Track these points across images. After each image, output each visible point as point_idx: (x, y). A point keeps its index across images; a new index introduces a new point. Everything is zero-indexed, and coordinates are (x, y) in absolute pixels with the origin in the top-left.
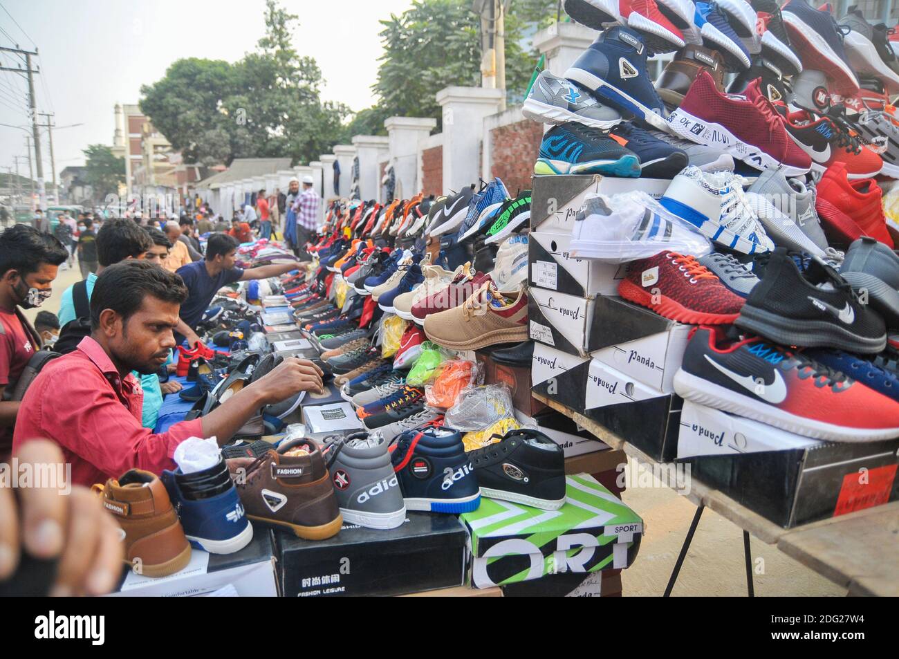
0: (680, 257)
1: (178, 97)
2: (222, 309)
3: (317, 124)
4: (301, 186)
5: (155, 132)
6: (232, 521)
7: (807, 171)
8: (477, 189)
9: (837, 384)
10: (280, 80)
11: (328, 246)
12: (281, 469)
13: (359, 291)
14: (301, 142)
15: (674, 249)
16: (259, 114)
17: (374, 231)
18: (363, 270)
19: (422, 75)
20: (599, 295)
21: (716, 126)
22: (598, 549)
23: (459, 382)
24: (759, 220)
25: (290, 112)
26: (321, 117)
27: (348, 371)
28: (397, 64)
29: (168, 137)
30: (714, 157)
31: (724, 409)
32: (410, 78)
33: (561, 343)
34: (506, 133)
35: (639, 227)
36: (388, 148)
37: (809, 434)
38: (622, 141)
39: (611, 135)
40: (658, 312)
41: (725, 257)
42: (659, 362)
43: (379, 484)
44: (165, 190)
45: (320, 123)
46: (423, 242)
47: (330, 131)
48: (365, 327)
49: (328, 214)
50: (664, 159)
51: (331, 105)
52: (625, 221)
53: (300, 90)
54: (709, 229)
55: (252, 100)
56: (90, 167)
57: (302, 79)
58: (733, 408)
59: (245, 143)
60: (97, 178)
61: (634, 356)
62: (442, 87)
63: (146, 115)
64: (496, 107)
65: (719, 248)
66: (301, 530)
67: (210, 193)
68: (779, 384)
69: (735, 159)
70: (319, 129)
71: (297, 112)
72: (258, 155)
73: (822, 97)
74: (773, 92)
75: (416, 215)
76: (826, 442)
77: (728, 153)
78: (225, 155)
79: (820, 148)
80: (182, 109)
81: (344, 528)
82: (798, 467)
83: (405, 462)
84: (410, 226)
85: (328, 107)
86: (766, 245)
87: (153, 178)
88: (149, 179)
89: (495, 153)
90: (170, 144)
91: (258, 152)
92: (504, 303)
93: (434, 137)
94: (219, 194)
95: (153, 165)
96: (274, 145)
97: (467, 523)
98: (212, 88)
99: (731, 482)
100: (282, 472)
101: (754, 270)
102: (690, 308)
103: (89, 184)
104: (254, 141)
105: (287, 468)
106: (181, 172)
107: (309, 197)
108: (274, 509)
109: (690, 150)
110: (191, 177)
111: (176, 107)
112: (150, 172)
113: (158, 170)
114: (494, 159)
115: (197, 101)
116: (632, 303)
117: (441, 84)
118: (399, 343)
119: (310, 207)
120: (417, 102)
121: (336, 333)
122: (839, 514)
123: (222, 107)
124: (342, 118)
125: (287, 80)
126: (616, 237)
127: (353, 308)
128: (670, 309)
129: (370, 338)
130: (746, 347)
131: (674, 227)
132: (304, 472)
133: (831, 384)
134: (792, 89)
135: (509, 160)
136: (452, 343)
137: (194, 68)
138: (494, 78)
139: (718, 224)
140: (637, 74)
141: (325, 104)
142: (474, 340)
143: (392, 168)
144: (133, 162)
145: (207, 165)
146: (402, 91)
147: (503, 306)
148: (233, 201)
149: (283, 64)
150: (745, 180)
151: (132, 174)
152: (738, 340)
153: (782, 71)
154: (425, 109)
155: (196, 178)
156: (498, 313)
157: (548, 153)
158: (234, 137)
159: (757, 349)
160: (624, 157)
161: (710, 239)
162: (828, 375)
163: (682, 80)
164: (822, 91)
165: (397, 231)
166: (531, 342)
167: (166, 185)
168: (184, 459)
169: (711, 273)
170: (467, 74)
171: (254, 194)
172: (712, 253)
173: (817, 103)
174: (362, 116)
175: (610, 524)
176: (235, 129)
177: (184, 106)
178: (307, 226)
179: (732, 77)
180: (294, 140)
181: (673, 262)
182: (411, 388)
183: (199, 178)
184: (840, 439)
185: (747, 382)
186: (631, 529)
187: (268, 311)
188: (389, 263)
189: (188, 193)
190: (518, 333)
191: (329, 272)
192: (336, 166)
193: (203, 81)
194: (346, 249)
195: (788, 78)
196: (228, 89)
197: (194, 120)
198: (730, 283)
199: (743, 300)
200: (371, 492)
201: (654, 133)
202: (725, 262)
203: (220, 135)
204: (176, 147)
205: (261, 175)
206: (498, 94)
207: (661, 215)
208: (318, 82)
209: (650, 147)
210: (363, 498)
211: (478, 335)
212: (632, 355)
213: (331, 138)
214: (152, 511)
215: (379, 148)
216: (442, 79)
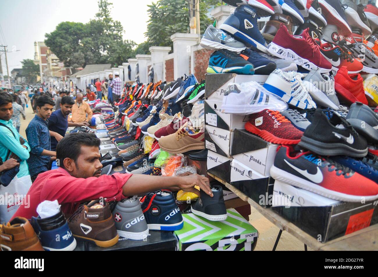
0: (273, 112)
1: (61, 38)
2: (78, 131)
3: (121, 50)
4: (114, 76)
5: (52, 53)
6: (65, 240)
7: (330, 70)
8: (184, 79)
9: (347, 174)
10: (105, 31)
11: (123, 103)
12: (89, 214)
13: (134, 124)
14: (115, 57)
15: (270, 108)
16: (97, 46)
17: (142, 97)
18: (136, 115)
19: (166, 28)
20: (236, 129)
21: (289, 50)
22: (238, 245)
23: (176, 165)
24: (309, 93)
25: (110, 44)
26: (123, 47)
27: (129, 160)
28: (155, 24)
29: (58, 56)
30: (288, 65)
31: (294, 185)
32: (160, 30)
33: (219, 151)
34: (200, 53)
35: (253, 98)
36: (151, 60)
37: (334, 198)
38: (246, 58)
39: (241, 55)
40: (263, 138)
41: (294, 111)
42: (263, 162)
43: (135, 219)
44: (57, 78)
45: (123, 49)
46: (161, 102)
47: (127, 53)
48: (138, 140)
49: (124, 89)
50: (265, 66)
51: (128, 41)
52: (246, 96)
53: (114, 35)
54: (286, 98)
55: (93, 40)
56: (24, 69)
57: (115, 30)
58: (298, 185)
59: (91, 58)
60: (27, 74)
61: (252, 158)
62: (174, 33)
63: (48, 46)
64: (196, 42)
65: (291, 107)
66: (98, 243)
67: (76, 79)
68: (319, 173)
69: (297, 65)
70: (122, 52)
71: (113, 45)
72: (96, 63)
73: (335, 37)
74: (314, 34)
75: (158, 90)
76: (342, 202)
77: (294, 63)
78: (82, 63)
79: (335, 60)
80: (63, 44)
81: (120, 240)
82: (329, 214)
83: (148, 208)
84: (156, 95)
85: (126, 42)
86: (312, 105)
87: (52, 73)
88: (50, 74)
89: (196, 62)
90: (59, 59)
91: (96, 62)
92: (194, 132)
93: (171, 54)
94: (80, 80)
95: (51, 68)
96: (103, 59)
97: (177, 236)
98: (76, 34)
99: (298, 219)
100: (89, 216)
101: (307, 117)
102: (278, 137)
103: (24, 76)
104: (94, 57)
105: (92, 214)
106: (63, 71)
107: (117, 81)
108: (86, 233)
109: (277, 61)
110: (68, 73)
111: (61, 43)
112: (50, 70)
113: (54, 70)
114: (196, 64)
115: (70, 40)
116: (251, 133)
117: (174, 32)
118: (151, 147)
119: (117, 86)
120: (164, 40)
121: (125, 142)
122: (348, 234)
123: (80, 43)
124: (132, 47)
125: (109, 31)
126: (243, 103)
127: (133, 131)
128: (268, 137)
129: (139, 145)
130: (303, 156)
131: (270, 98)
132: (100, 216)
133: (344, 174)
134: (322, 33)
135: (202, 64)
136: (171, 150)
137: (68, 26)
138: (195, 29)
139: (290, 96)
140: (253, 26)
141: (125, 41)
142: (181, 149)
143: (153, 68)
144: (43, 67)
145: (75, 67)
146: (157, 35)
147: (194, 133)
148: (86, 83)
149: (107, 24)
150: (302, 75)
151: (43, 72)
152: (300, 152)
153: (318, 25)
154: (167, 43)
155: (70, 73)
156: (191, 136)
157: (212, 63)
158: (86, 55)
159: (309, 157)
160: (246, 65)
161: (287, 103)
162: (342, 170)
163: (273, 29)
164: (336, 34)
165: (151, 97)
166: (206, 150)
167: (57, 76)
168: (41, 211)
169: (287, 119)
170: (185, 28)
171: (95, 80)
172: (287, 109)
173: (333, 39)
174: (140, 46)
175: (243, 233)
176: (86, 52)
177: (64, 42)
178: (116, 94)
179: (296, 28)
180: (112, 56)
181: (270, 114)
182: (156, 168)
183: (71, 73)
184: (348, 201)
185: (305, 173)
186: (253, 235)
187: (98, 131)
188: (147, 112)
189: (67, 79)
190: (201, 145)
191: (123, 115)
192: (129, 67)
193: (72, 31)
194: (130, 105)
195: (321, 28)
196: (83, 35)
197: (69, 48)
198: (296, 124)
199: (302, 133)
200: (132, 223)
201: (260, 54)
202: (293, 114)
203: (80, 55)
204: (61, 60)
205: (98, 72)
206: (197, 36)
207: (264, 92)
208: (122, 32)
209: (259, 60)
210: (128, 226)
211: (183, 147)
212: (251, 158)
213: (128, 56)
214: (25, 238)
215: (147, 60)
216: (174, 30)
